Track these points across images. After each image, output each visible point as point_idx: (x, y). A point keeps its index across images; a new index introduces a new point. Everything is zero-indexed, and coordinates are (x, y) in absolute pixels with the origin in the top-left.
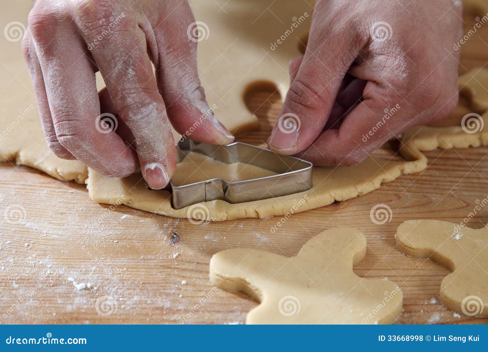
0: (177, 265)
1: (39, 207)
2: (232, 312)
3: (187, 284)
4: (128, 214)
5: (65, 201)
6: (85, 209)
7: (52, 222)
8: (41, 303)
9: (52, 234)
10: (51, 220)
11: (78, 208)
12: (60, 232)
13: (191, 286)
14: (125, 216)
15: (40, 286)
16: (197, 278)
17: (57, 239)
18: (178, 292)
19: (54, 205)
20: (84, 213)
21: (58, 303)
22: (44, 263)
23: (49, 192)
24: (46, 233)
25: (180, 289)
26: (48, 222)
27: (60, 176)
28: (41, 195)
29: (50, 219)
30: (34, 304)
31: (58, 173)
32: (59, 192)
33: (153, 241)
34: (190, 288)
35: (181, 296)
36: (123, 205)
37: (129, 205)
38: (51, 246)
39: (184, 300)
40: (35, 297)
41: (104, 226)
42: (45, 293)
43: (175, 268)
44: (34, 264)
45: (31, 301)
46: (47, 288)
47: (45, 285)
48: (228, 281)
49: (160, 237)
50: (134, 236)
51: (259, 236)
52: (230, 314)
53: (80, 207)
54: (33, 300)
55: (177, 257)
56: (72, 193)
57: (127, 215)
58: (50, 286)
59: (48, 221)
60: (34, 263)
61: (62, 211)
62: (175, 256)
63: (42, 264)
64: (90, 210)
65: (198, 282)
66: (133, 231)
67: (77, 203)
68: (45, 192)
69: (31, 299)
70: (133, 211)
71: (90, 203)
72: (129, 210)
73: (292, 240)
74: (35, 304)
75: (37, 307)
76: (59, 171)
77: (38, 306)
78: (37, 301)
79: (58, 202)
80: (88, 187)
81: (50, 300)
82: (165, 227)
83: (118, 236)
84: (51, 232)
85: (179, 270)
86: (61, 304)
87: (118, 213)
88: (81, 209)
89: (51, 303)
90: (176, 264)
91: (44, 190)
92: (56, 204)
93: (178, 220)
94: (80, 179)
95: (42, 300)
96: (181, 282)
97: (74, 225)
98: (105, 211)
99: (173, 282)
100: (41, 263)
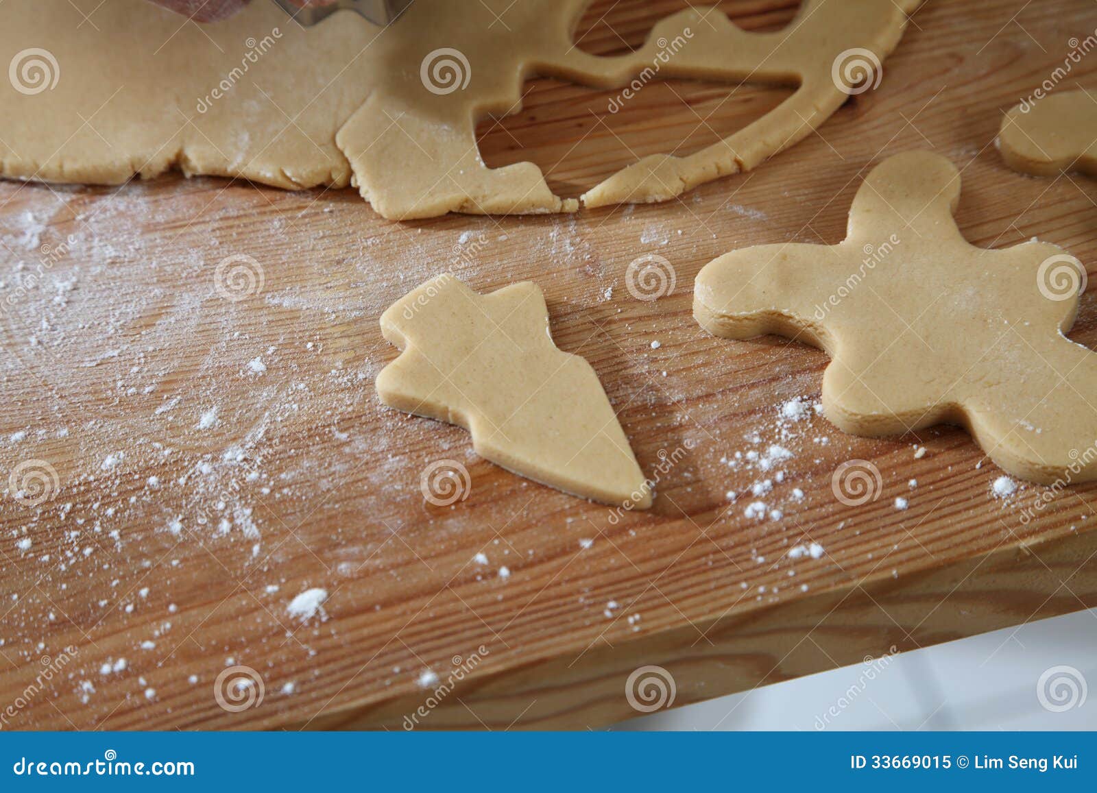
0: (621, 312)
1: (284, 258)
2: (776, 379)
3: (662, 346)
4: (468, 229)
5: (327, 233)
6: (378, 241)
7: (329, 285)
8: (411, 459)
9: (344, 310)
10: (326, 281)
11: (362, 242)
12: (360, 302)
13: (672, 349)
14: (464, 237)
15: (388, 424)
16: (674, 329)
17: (362, 318)
18: (654, 367)
19: (311, 247)
20: (382, 250)
21: (443, 451)
22: (368, 375)
23: (283, 221)
24: (334, 312)
25: (655, 361)
26: (321, 287)
27: (295, 183)
28: (272, 232)
29: (323, 280)
30: (400, 464)
31: (288, 179)
32: (304, 217)
33: (548, 274)
34: (674, 354)
35: (664, 374)
36: (450, 212)
37: (465, 211)
38: (360, 337)
39: (674, 379)
40: (395, 450)
41: (436, 268)
42: (407, 436)
43: (621, 320)
44: (349, 384)
45: (391, 460)
46: (405, 425)
47: (397, 419)
48: (746, 322)
49: (558, 262)
50: (506, 274)
51: (742, 211)
52: (774, 384)
53: (366, 239)
54: (393, 457)
55: (612, 296)
56: (331, 212)
57: (467, 233)
58: (408, 420)
59: (320, 284)
60: (348, 380)
61: (336, 255)
62: (608, 295)
63: (366, 378)
64: (388, 241)
65: (679, 336)
66: (498, 264)
67: (354, 232)
68: (277, 224)
69: (390, 456)
70: (473, 220)
71: (380, 226)
72: (466, 220)
73: (808, 203)
74: (403, 464)
75: (410, 469)
76: (288, 174)
77: (409, 465)
78: (402, 457)
79: (315, 239)
80: (362, 193)
81: (425, 448)
82: (554, 239)
83: (476, 282)
84: (341, 308)
85: (632, 321)
86: (449, 449)
87: (447, 231)
88: (369, 243)
89: (432, 453)
90: (619, 311)
91: (271, 221)
92: (314, 245)
93: (571, 217)
94: (339, 179)
95: (411, 452)
96: (650, 346)
97: (377, 281)
98: (419, 235)
99: (634, 349)
100: (361, 376)
